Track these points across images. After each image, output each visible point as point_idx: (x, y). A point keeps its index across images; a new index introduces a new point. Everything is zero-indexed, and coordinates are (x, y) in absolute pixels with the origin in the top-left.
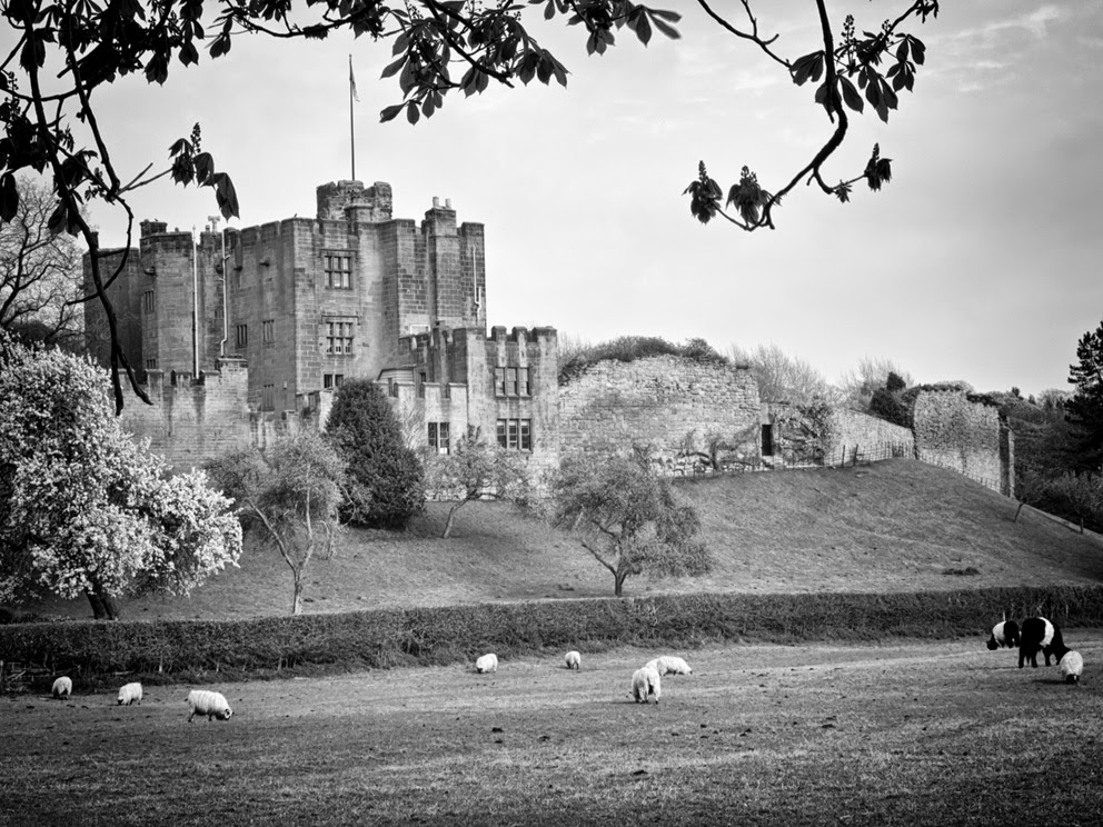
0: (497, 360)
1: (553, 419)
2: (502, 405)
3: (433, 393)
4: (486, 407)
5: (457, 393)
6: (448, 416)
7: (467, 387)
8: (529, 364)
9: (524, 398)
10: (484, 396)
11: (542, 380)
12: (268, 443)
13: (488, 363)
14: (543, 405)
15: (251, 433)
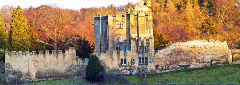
0: (138, 45)
1: (153, 57)
2: (140, 54)
3: (122, 53)
4: (136, 55)
5: (128, 52)
6: (126, 57)
7: (131, 51)
8: (147, 45)
9: (146, 53)
10: (135, 53)
11: (150, 49)
12: (80, 64)
13: (136, 46)
14: (150, 54)
15: (76, 62)
